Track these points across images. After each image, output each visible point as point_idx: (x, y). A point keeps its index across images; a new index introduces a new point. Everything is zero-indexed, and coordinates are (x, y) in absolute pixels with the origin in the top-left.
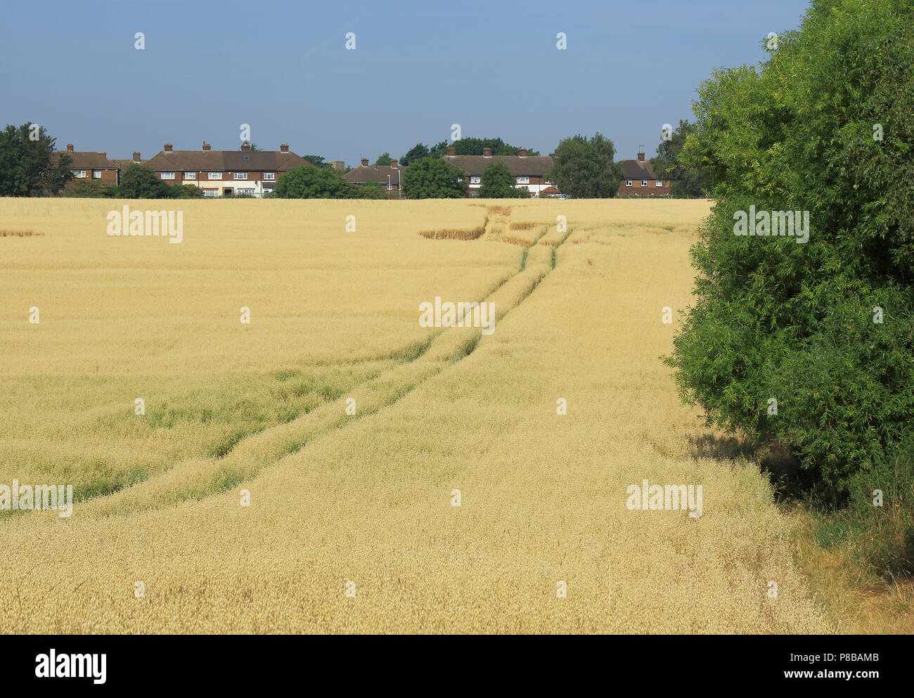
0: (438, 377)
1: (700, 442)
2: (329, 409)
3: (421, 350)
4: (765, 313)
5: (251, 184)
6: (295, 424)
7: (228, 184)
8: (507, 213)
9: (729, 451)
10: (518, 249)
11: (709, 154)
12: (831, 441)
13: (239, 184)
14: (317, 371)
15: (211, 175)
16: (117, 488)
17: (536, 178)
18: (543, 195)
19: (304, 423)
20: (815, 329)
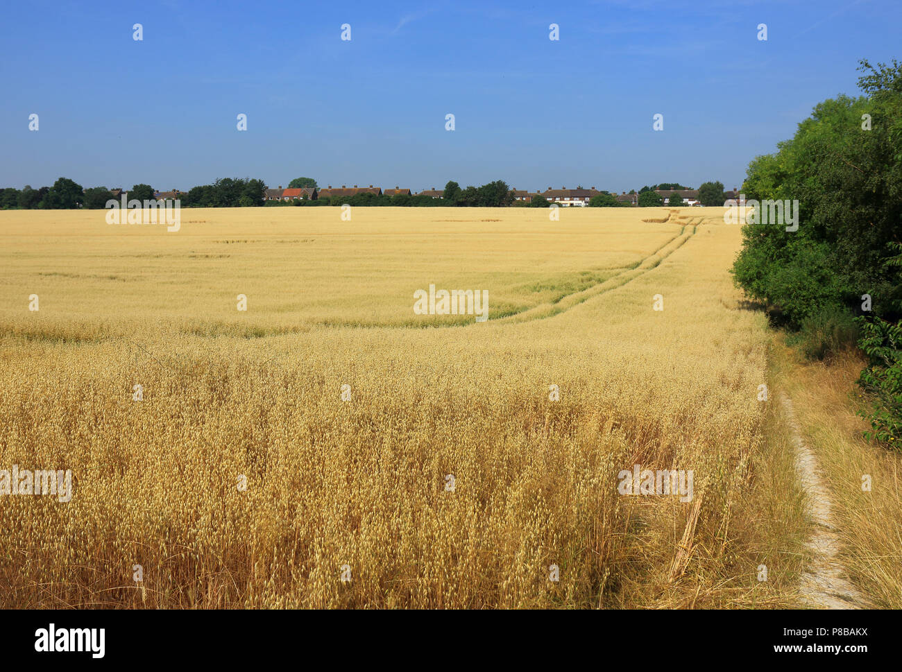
0: (643, 275)
1: (743, 303)
2: (599, 287)
3: (638, 265)
4: (771, 253)
5: (580, 202)
6: (585, 292)
7: (572, 202)
8: (678, 212)
9: (754, 307)
10: (681, 226)
11: (752, 190)
12: (796, 305)
13: (576, 202)
14: (597, 272)
15: (565, 199)
16: (515, 313)
17: (691, 199)
18: (694, 205)
19: (589, 291)
20: (792, 260)
